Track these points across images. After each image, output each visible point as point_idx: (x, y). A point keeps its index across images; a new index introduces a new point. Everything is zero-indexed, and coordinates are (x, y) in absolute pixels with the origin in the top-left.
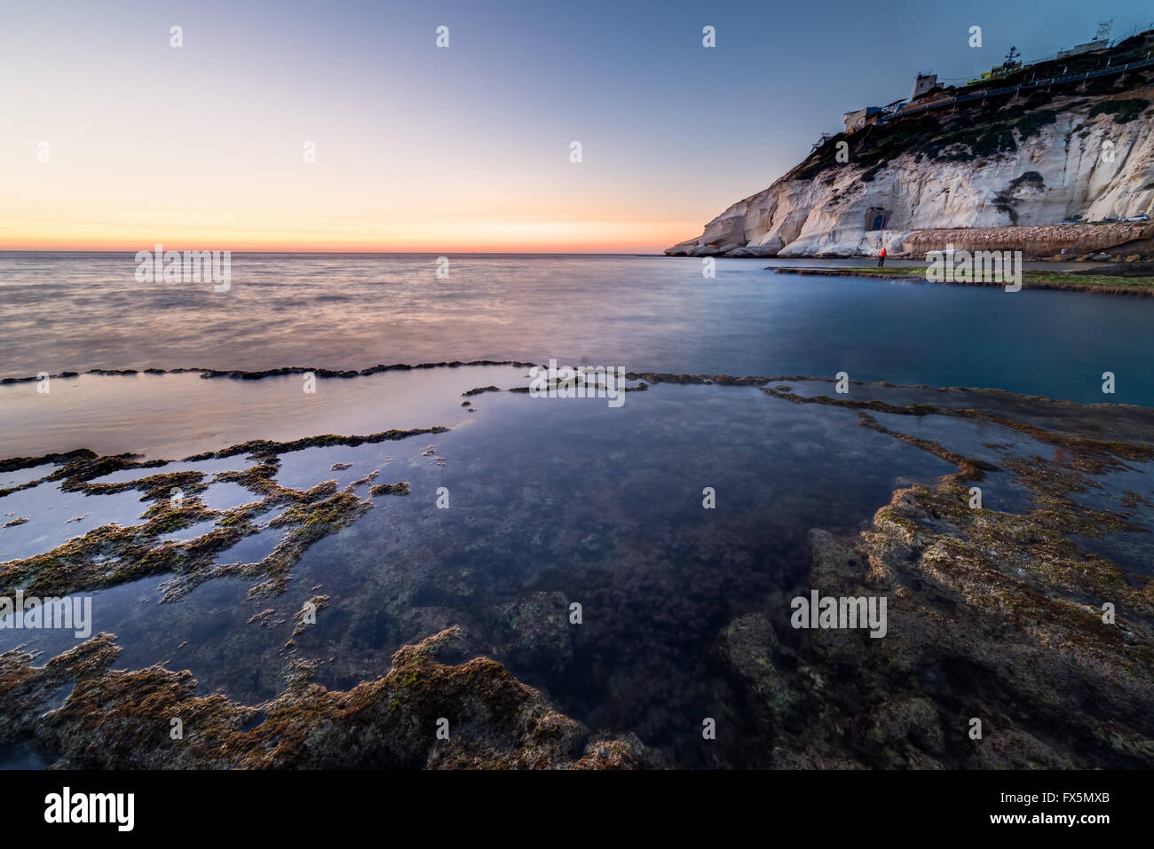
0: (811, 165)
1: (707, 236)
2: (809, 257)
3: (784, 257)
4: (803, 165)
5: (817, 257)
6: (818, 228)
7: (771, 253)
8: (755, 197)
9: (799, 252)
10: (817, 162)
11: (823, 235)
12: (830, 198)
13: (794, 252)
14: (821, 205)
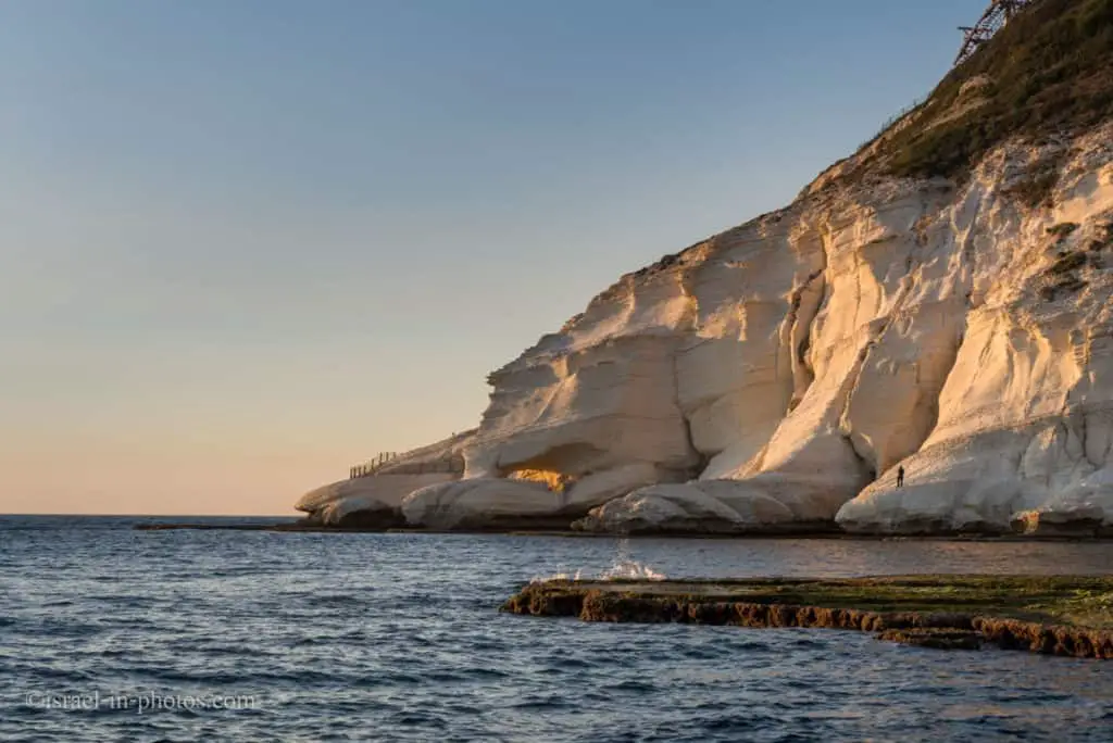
0: (957, 112)
1: (505, 427)
2: (981, 531)
3: (867, 532)
4: (926, 112)
5: (1014, 532)
6: (1006, 397)
7: (809, 513)
8: (724, 245)
9: (934, 507)
10: (978, 103)
11: (1036, 426)
12: (1043, 262)
13: (913, 506)
14: (1000, 296)
